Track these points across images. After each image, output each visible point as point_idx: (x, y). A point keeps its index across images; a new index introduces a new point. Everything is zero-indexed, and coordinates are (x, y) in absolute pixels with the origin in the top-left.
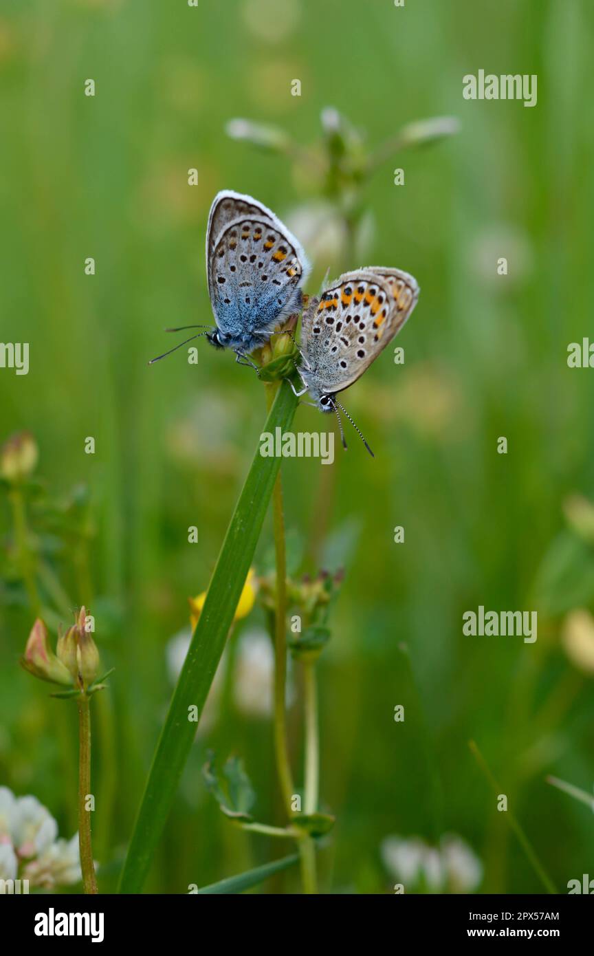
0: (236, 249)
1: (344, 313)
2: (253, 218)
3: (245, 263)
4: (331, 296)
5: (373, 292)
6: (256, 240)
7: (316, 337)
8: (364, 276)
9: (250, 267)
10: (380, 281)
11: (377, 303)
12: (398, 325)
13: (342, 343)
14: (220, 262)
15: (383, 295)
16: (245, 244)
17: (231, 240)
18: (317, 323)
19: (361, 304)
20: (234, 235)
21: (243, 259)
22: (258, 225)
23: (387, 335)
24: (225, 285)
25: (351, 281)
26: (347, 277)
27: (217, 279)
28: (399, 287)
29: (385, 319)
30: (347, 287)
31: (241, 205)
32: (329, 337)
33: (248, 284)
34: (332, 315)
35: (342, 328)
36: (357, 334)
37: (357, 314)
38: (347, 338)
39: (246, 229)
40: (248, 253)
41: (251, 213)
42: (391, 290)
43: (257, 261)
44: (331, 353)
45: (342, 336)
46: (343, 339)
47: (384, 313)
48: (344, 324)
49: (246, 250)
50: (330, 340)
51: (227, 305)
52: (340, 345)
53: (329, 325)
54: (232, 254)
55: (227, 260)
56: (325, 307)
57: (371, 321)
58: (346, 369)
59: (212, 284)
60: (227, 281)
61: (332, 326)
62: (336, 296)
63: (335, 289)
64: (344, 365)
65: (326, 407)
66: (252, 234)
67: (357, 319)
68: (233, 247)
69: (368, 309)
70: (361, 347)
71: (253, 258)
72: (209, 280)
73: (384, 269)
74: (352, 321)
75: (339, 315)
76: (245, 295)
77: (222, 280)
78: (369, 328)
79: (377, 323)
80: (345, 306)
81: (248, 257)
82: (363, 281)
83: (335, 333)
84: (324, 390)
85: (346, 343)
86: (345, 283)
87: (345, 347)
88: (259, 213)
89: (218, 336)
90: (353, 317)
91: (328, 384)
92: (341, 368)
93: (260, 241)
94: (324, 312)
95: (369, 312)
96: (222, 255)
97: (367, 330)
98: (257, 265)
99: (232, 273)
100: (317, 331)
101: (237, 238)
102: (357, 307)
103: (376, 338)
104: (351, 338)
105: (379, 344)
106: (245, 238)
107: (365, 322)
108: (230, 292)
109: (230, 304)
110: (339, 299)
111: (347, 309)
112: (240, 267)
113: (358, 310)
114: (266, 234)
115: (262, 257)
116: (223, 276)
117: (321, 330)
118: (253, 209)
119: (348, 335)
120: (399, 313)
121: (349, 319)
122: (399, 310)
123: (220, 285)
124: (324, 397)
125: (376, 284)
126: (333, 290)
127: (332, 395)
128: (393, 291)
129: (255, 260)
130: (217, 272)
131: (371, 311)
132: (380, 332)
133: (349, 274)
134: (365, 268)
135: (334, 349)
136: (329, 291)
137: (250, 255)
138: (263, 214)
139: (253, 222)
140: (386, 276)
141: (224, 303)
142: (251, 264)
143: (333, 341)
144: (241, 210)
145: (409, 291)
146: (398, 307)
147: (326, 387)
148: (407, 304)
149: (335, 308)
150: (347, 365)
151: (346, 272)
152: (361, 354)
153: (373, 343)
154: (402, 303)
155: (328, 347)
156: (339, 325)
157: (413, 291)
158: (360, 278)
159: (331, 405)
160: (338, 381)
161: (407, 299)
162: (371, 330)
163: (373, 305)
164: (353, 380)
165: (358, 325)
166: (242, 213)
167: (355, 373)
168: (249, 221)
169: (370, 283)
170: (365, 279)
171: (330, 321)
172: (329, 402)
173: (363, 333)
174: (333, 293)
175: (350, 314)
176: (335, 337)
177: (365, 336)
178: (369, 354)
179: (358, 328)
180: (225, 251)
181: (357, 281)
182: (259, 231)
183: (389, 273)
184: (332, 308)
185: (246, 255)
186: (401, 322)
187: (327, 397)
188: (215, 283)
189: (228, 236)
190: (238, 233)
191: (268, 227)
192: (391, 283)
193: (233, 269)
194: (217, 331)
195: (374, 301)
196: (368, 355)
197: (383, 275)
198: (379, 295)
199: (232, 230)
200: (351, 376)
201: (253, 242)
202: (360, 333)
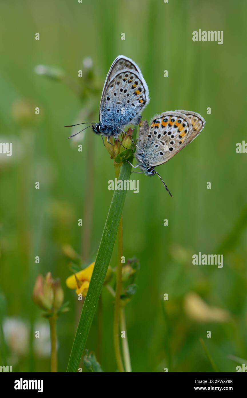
0: (119, 85)
1: (162, 130)
2: (131, 71)
3: (122, 92)
4: (157, 121)
5: (180, 122)
6: (129, 82)
7: (149, 139)
8: (175, 114)
9: (123, 95)
10: (184, 117)
11: (182, 127)
12: (193, 137)
13: (161, 144)
14: (110, 90)
15: (186, 123)
16: (123, 83)
17: (118, 80)
18: (150, 133)
19: (173, 127)
20: (120, 77)
21: (121, 90)
22: (133, 75)
23: (186, 142)
24: (109, 101)
25: (168, 116)
26: (166, 114)
27: (106, 98)
28: (195, 120)
29: (186, 134)
30: (165, 118)
31: (128, 63)
32: (154, 140)
33: (120, 103)
34: (157, 130)
35: (161, 137)
36: (170, 140)
37: (170, 131)
38: (164, 142)
39: (127, 76)
40: (124, 88)
41: (131, 68)
42: (191, 121)
43: (127, 93)
44: (154, 148)
45: (161, 141)
46: (161, 142)
47: (186, 131)
48: (162, 135)
49: (123, 86)
50: (154, 142)
51: (108, 111)
52: (160, 144)
53: (154, 135)
54: (116, 87)
55: (113, 89)
56: (155, 126)
57: (178, 135)
58: (162, 156)
59: (103, 100)
60: (111, 100)
61: (156, 135)
62: (159, 122)
63: (159, 118)
64: (161, 154)
65: (150, 173)
66: (128, 79)
67: (170, 133)
68: (118, 83)
69: (176, 129)
70: (171, 146)
71: (126, 91)
72: (102, 98)
73: (187, 112)
74: (167, 134)
75: (160, 131)
76: (117, 108)
77: (109, 99)
78: (176, 138)
79: (181, 135)
80: (163, 127)
81: (124, 90)
82: (174, 116)
83: (157, 139)
84: (151, 165)
85: (163, 144)
86: (164, 116)
87: (163, 145)
88: (134, 69)
89: (100, 127)
90: (167, 132)
91: (152, 162)
92: (160, 155)
93: (131, 83)
94: (154, 128)
95: (177, 130)
96: (112, 86)
97: (175, 139)
98: (127, 94)
99: (114, 96)
100: (150, 136)
101: (121, 79)
102: (170, 128)
103: (180, 143)
104: (166, 142)
105: (181, 146)
106: (125, 80)
107: (174, 135)
108: (111, 106)
109: (110, 111)
110: (160, 124)
111: (164, 128)
112: (119, 94)
113: (171, 129)
114: (135, 80)
115: (130, 91)
116: (110, 97)
117: (151, 136)
118: (132, 66)
119: (165, 140)
120: (194, 132)
121: (165, 133)
122: (194, 130)
123: (107, 101)
124: (150, 168)
125: (182, 118)
126: (158, 119)
127: (153, 167)
128: (192, 122)
129: (126, 92)
130: (108, 94)
131: (178, 130)
132: (183, 140)
133: (167, 112)
134: (176, 110)
135: (157, 146)
136: (157, 119)
137: (125, 89)
138: (136, 70)
139: (131, 73)
140: (188, 115)
141: (107, 111)
142: (124, 94)
143: (156, 142)
144: (127, 66)
145: (200, 122)
146: (194, 129)
147: (152, 163)
148: (199, 128)
149: (158, 128)
150: (163, 154)
151: (166, 111)
152: (171, 149)
153: (178, 144)
154: (196, 127)
155: (153, 145)
156: (159, 136)
157: (202, 123)
158: (173, 115)
159: (152, 172)
160: (157, 161)
161: (199, 126)
162: (178, 139)
163: (180, 127)
164: (166, 161)
165: (170, 136)
166: (127, 67)
167: (167, 158)
168: (129, 72)
169: (179, 117)
170: (175, 115)
171: (155, 133)
172: (152, 170)
173: (173, 140)
174: (158, 120)
175: (166, 131)
176: (157, 141)
177: (174, 141)
178: (175, 149)
179: (171, 137)
180: (114, 85)
181: (172, 116)
182: (132, 78)
183: (189, 113)
184: (157, 127)
185: (123, 89)
186: (195, 136)
187: (151, 168)
188: (105, 100)
189: (118, 78)
190: (122, 77)
191: (137, 77)
192: (190, 118)
193: (115, 94)
194: (100, 124)
195: (180, 126)
196: (175, 151)
197: (186, 114)
198: (183, 123)
199: (120, 75)
200: (165, 159)
201: (128, 83)
202: (171, 140)
